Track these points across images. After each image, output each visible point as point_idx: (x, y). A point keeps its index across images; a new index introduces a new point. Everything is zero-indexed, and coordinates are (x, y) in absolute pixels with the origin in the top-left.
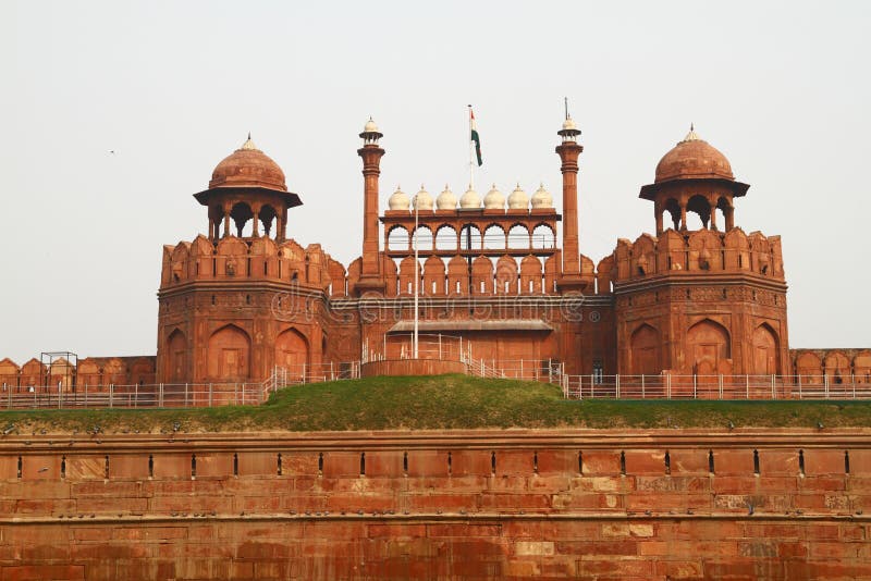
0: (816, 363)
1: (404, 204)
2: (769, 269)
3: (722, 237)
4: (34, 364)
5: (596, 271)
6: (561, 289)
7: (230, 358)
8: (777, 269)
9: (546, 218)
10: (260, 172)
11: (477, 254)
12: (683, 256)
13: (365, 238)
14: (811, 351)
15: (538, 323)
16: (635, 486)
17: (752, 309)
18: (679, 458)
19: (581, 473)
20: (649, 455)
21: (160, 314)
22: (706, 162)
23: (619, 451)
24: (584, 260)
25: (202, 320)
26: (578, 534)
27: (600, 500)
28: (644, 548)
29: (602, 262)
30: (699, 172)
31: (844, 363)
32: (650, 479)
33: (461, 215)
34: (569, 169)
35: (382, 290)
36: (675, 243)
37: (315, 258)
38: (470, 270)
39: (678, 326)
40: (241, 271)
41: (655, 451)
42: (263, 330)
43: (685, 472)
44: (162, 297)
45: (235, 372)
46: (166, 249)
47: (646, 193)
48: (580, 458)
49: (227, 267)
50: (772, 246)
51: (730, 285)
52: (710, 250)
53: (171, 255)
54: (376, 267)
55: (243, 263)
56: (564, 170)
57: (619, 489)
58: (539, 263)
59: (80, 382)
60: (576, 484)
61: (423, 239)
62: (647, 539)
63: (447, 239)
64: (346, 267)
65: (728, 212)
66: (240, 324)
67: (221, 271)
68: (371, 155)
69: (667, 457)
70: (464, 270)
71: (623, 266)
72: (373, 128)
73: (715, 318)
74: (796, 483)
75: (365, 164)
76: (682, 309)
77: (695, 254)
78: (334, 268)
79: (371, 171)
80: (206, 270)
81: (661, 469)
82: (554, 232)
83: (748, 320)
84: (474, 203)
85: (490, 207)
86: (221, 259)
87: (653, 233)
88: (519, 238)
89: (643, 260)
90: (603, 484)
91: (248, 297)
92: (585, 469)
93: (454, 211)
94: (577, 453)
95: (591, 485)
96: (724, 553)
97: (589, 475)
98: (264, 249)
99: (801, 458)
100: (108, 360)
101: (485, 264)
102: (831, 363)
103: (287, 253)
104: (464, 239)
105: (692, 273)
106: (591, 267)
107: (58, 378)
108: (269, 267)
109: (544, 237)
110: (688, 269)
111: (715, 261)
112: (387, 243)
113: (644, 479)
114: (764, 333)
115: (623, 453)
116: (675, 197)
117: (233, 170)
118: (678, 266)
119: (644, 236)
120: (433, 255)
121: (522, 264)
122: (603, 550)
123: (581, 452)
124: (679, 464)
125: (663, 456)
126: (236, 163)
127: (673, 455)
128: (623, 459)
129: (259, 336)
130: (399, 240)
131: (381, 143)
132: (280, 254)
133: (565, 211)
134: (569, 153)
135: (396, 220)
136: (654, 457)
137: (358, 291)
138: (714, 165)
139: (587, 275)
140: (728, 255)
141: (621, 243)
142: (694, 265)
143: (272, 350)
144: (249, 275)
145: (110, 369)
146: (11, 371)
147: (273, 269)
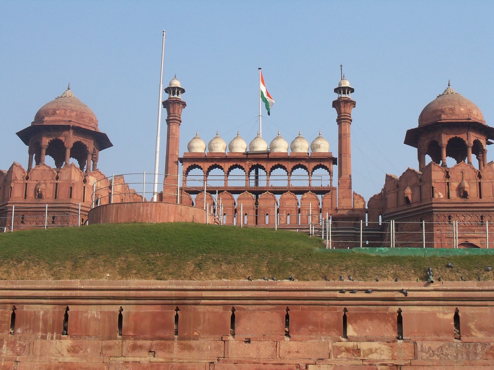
1: (200, 147)
3: (477, 171)
5: (367, 207)
6: (335, 220)
9: (323, 160)
10: (74, 114)
11: (263, 190)
12: (444, 186)
16: (415, 355)
19: (345, 336)
20: (434, 314)
22: (462, 109)
23: (396, 309)
24: (356, 197)
29: (371, 199)
30: (457, 117)
32: (435, 345)
33: (249, 156)
34: (344, 120)
36: (438, 175)
38: (257, 203)
40: (48, 195)
43: (480, 336)
47: (410, 137)
48: (345, 317)
49: (36, 190)
51: (487, 212)
52: (469, 181)
55: (51, 187)
56: (339, 120)
57: (394, 358)
58: (317, 199)
60: (339, 350)
63: (238, 178)
67: (31, 194)
68: (174, 106)
70: (251, 203)
71: (391, 197)
72: (177, 83)
75: (169, 114)
76: (444, 232)
77: (455, 185)
80: (18, 193)
81: (448, 332)
82: (330, 173)
84: (261, 146)
85: (276, 150)
86: (32, 184)
88: (300, 178)
89: (408, 191)
90: (374, 350)
91: (53, 218)
92: (351, 331)
93: (244, 154)
94: (341, 309)
95: (357, 351)
97: (357, 340)
98: (71, 176)
101: (270, 199)
103: (92, 180)
104: (252, 178)
105: (453, 201)
106: (362, 203)
108: (74, 190)
109: (321, 177)
110: (449, 198)
111: (472, 191)
112: (185, 181)
113: (426, 345)
115: (400, 312)
116: (436, 139)
117: (51, 111)
118: (440, 195)
119: (409, 170)
121: (302, 199)
123: (345, 310)
124: (472, 325)
125: (451, 316)
126: (54, 107)
127: (464, 314)
128: (400, 320)
132: (85, 181)
133: (340, 155)
134: (343, 106)
136: (441, 316)
138: (470, 111)
139: (360, 210)
140: (484, 186)
141: (389, 178)
142: (454, 194)
144: (56, 198)
147: (77, 193)
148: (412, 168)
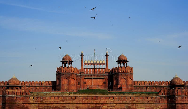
0: (137, 82)
1: (86, 62)
2: (131, 72)
3: (126, 68)
4: (40, 82)
5: (110, 71)
6: (106, 73)
7: (66, 82)
8: (132, 71)
9: (104, 64)
11: (95, 68)
13: (81, 66)
14: (136, 81)
15: (103, 77)
17: (129, 76)
18: (119, 98)
19: (109, 99)
20: (116, 97)
21: (57, 76)
23: (113, 97)
24: (109, 69)
25: (62, 77)
26: (109, 105)
27: (111, 102)
28: (115, 106)
31: (140, 82)
32: (116, 100)
33: (93, 63)
34: (107, 58)
35: (83, 73)
36: (120, 68)
37: (76, 69)
39: (120, 78)
40: (67, 71)
42: (70, 78)
44: (57, 74)
45: (66, 84)
46: (57, 68)
47: (116, 61)
50: (132, 69)
51: (126, 74)
52: (124, 69)
53: (58, 69)
55: (67, 70)
56: (106, 58)
58: (103, 70)
59: (46, 84)
61: (89, 66)
63: (92, 66)
64: (79, 70)
65: (126, 64)
66: (67, 78)
67: (65, 71)
68: (82, 56)
70: (94, 70)
71: (114, 71)
72: (82, 52)
73: (124, 78)
74: (130, 100)
76: (120, 76)
77: (122, 70)
78: (77, 70)
79: (82, 58)
80: (63, 71)
83: (129, 78)
84: (95, 62)
85: (97, 63)
86: (64, 70)
87: (117, 67)
88: (101, 66)
89: (116, 70)
90: (112, 100)
91: (68, 75)
96: (123, 107)
100: (49, 81)
101: (96, 70)
102: (139, 82)
103: (72, 69)
104: (94, 66)
107: (43, 83)
109: (104, 66)
111: (125, 71)
112: (84, 67)
114: (131, 79)
116: (120, 62)
118: (120, 71)
120: (90, 68)
121: (101, 70)
122: (112, 107)
123: (109, 97)
129: (69, 79)
130: (86, 66)
131: (83, 54)
133: (106, 63)
134: (107, 56)
135: (85, 64)
137: (80, 73)
141: (113, 68)
142: (122, 71)
143: (71, 81)
145: (49, 82)
146: (37, 83)
147: (71, 71)
148: (116, 67)
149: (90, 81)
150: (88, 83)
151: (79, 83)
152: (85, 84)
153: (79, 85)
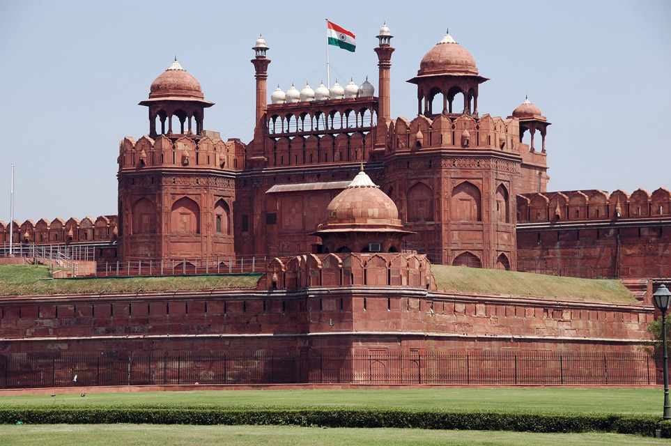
6: (374, 156)
19: (39, 318)
20: (67, 308)
31: (563, 202)
32: (68, 320)
34: (384, 66)
38: (319, 145)
41: (70, 305)
43: (82, 316)
48: (39, 310)
52: (423, 131)
54: (262, 146)
55: (150, 155)
56: (380, 66)
57: (54, 325)
58: (361, 137)
60: (37, 323)
62: (65, 350)
68: (261, 65)
69: (75, 308)
72: (262, 44)
73: (424, 181)
74: (127, 320)
76: (404, 176)
79: (261, 76)
91: (153, 179)
95: (42, 323)
97: (42, 319)
99: (130, 307)
102: (553, 203)
108: (165, 157)
123: (39, 307)
135: (276, 111)
136: (70, 308)
140: (434, 135)
144: (153, 163)
148: (413, 118)
149: (297, 205)
150: (286, 222)
151: (245, 218)
152: (275, 226)
153: (245, 234)
